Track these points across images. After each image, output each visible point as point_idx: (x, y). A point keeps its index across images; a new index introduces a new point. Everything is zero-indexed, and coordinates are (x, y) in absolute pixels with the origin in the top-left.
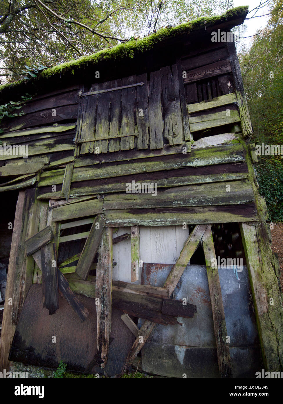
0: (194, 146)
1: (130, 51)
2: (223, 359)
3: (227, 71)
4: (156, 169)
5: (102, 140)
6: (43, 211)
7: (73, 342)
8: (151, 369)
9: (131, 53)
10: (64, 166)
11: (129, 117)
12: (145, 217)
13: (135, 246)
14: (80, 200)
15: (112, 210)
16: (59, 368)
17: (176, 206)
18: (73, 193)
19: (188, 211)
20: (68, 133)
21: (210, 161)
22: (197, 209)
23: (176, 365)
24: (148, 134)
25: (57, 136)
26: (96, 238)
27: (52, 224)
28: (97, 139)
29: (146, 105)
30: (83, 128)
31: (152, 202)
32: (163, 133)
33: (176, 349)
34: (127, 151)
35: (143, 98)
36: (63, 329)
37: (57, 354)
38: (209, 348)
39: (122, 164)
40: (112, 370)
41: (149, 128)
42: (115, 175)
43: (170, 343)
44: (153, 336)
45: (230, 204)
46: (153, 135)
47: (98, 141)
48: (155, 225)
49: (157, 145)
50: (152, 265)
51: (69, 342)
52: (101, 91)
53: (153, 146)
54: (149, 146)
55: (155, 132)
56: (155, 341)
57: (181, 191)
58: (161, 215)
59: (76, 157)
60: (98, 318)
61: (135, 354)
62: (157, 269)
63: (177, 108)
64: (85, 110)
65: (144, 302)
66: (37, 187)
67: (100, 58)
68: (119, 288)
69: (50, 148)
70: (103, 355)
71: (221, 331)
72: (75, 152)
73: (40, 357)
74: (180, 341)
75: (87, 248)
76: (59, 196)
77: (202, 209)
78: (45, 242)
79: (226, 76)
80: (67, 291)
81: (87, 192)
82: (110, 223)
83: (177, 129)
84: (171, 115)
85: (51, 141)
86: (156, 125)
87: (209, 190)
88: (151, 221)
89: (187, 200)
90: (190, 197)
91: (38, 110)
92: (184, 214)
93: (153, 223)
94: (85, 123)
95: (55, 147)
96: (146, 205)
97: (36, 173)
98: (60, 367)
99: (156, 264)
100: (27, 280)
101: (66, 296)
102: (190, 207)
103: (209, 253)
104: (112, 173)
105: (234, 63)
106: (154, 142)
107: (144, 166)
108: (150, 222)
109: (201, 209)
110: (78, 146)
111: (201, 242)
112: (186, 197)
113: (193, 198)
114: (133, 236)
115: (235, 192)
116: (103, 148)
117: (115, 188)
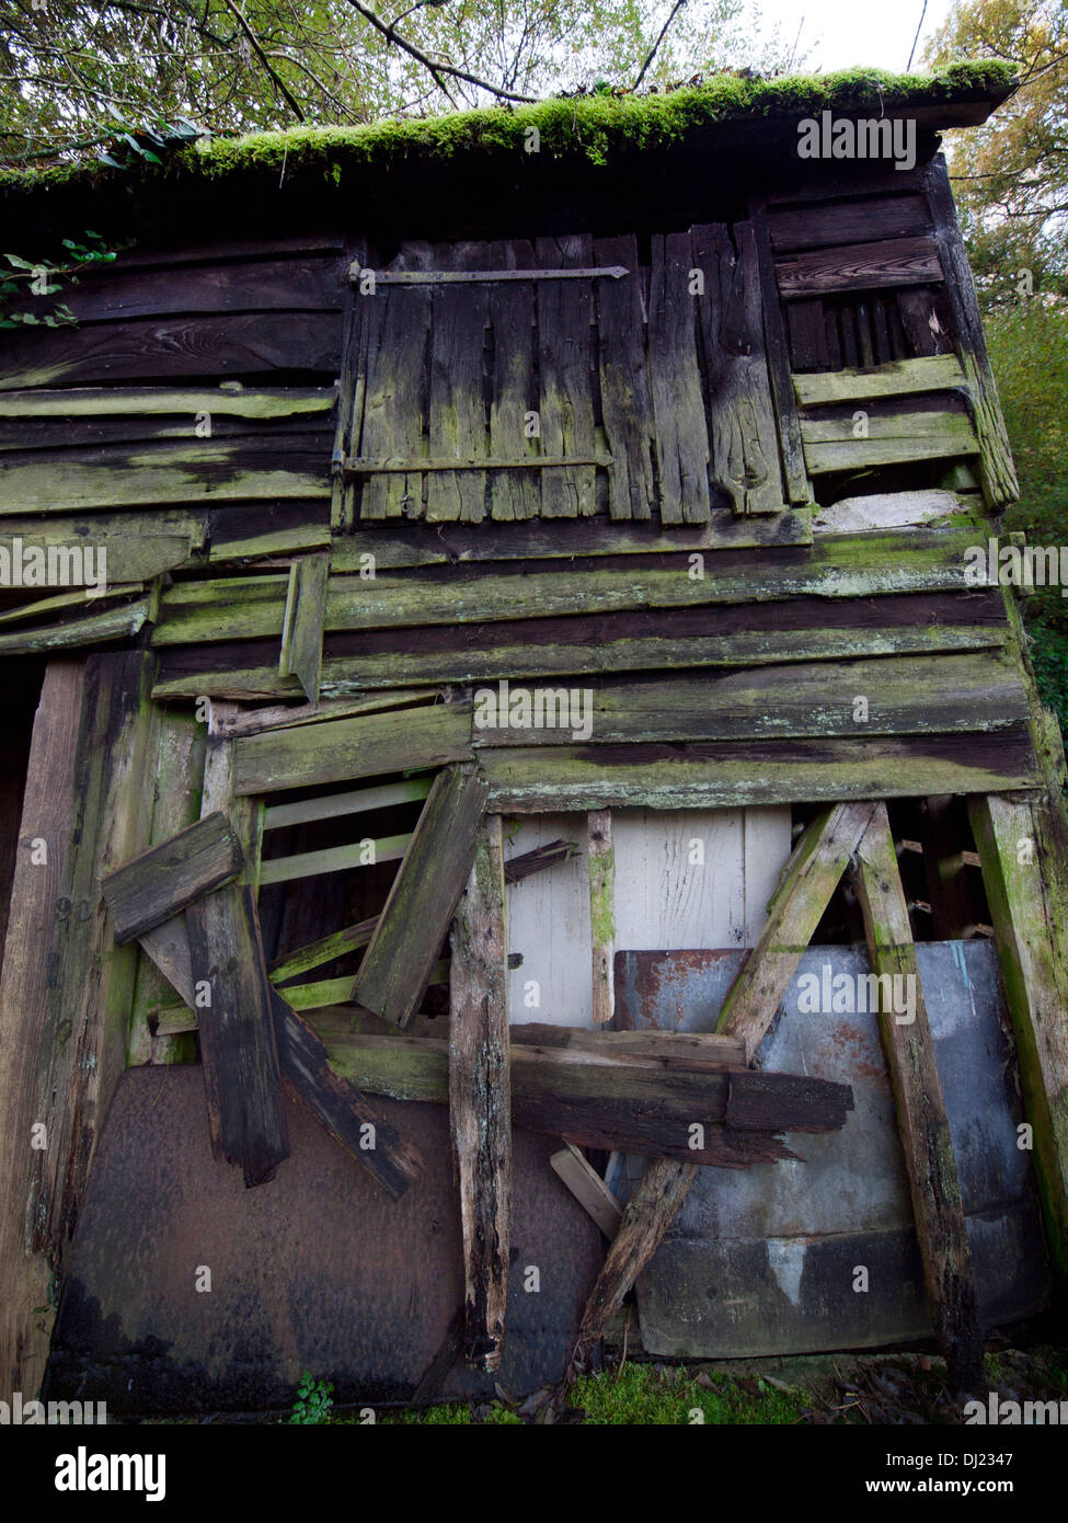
0: (820, 523)
1: (592, 134)
2: (947, 1260)
3: (929, 276)
4: (688, 597)
5: (459, 471)
6: (174, 750)
7: (349, 1290)
8: (681, 1340)
9: (596, 142)
10: (277, 563)
11: (571, 390)
12: (647, 775)
13: (604, 885)
14: (364, 707)
15: (514, 747)
16: (300, 1406)
17: (767, 736)
18: (334, 679)
19: (810, 755)
20: (295, 428)
21: (884, 580)
22: (840, 746)
23: (774, 1312)
24: (649, 466)
25: (245, 436)
26: (448, 857)
27: (231, 805)
28: (437, 463)
29: (637, 355)
30: (370, 414)
31: (675, 719)
32: (711, 467)
33: (771, 1251)
34: (566, 521)
35: (624, 328)
36: (297, 1243)
37: (281, 1350)
38: (886, 1230)
39: (547, 571)
40: (528, 1371)
41: (653, 441)
42: (522, 614)
43: (747, 1234)
44: (680, 1220)
45: (956, 729)
46: (668, 470)
47: (441, 471)
48: (692, 805)
49: (687, 510)
50: (661, 955)
51: (330, 1290)
52: (448, 276)
53: (671, 511)
54: (657, 511)
55: (676, 460)
56: (690, 1234)
57: (781, 681)
58: (711, 768)
59: (337, 532)
60: (466, 1174)
61: (617, 1295)
62: (683, 969)
63: (756, 383)
64: (374, 340)
65: (651, 1093)
66: (149, 647)
67: (464, 138)
68: (538, 1051)
69: (208, 481)
70: (494, 1317)
71: (934, 1162)
72: (335, 509)
73: (202, 1374)
74: (785, 1223)
75: (403, 901)
76: (264, 689)
77: (859, 748)
78: (204, 879)
79: (924, 294)
80: (319, 1081)
81: (398, 675)
82: (506, 800)
83: (759, 455)
84: (737, 404)
85: (216, 454)
86: (682, 432)
87: (882, 682)
88: (672, 788)
89: (807, 713)
90: (815, 705)
91: (144, 311)
92: (795, 765)
93: (681, 796)
94: (380, 395)
95: (238, 479)
96: (653, 731)
97: (147, 583)
98: (306, 1401)
99: (678, 954)
100: (107, 1050)
101: (316, 1101)
102: (814, 741)
103: (885, 902)
104: (507, 602)
105: (951, 253)
106: (676, 496)
107: (636, 584)
108: (672, 792)
109: (855, 749)
110: (346, 485)
111: (855, 863)
112: (800, 704)
113: (828, 709)
114: (598, 846)
115: (967, 691)
116: (465, 504)
117: (524, 662)
